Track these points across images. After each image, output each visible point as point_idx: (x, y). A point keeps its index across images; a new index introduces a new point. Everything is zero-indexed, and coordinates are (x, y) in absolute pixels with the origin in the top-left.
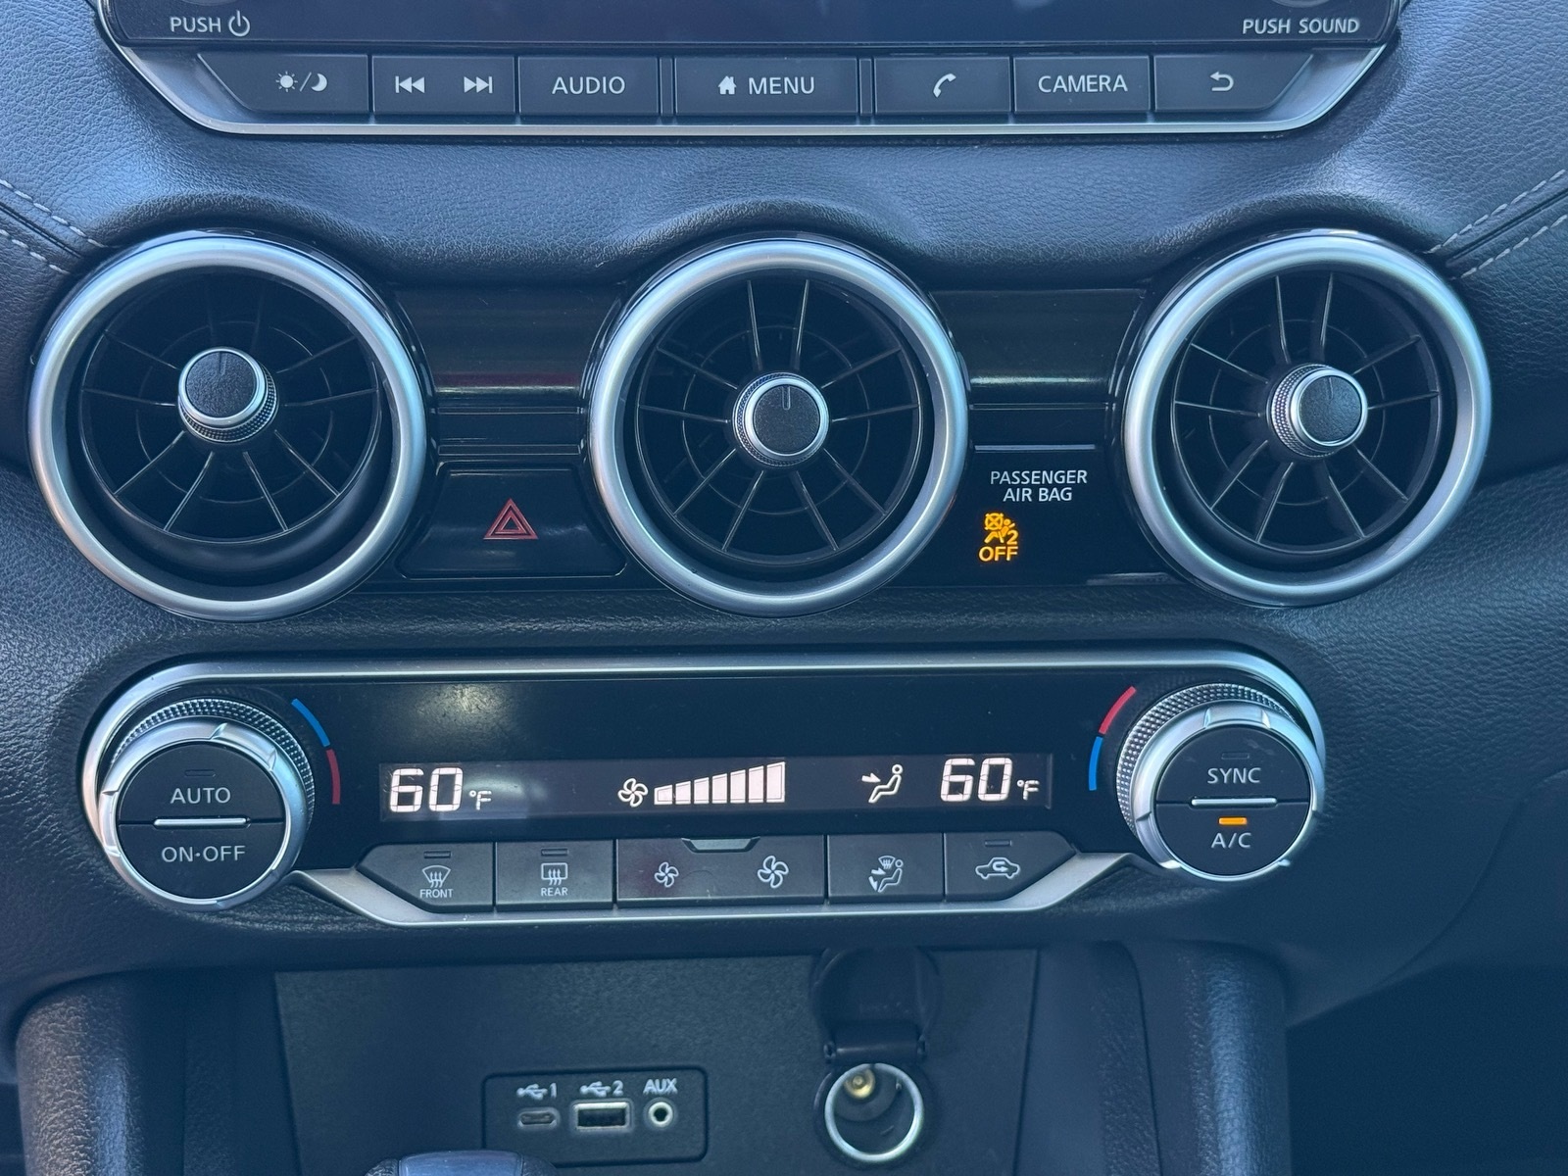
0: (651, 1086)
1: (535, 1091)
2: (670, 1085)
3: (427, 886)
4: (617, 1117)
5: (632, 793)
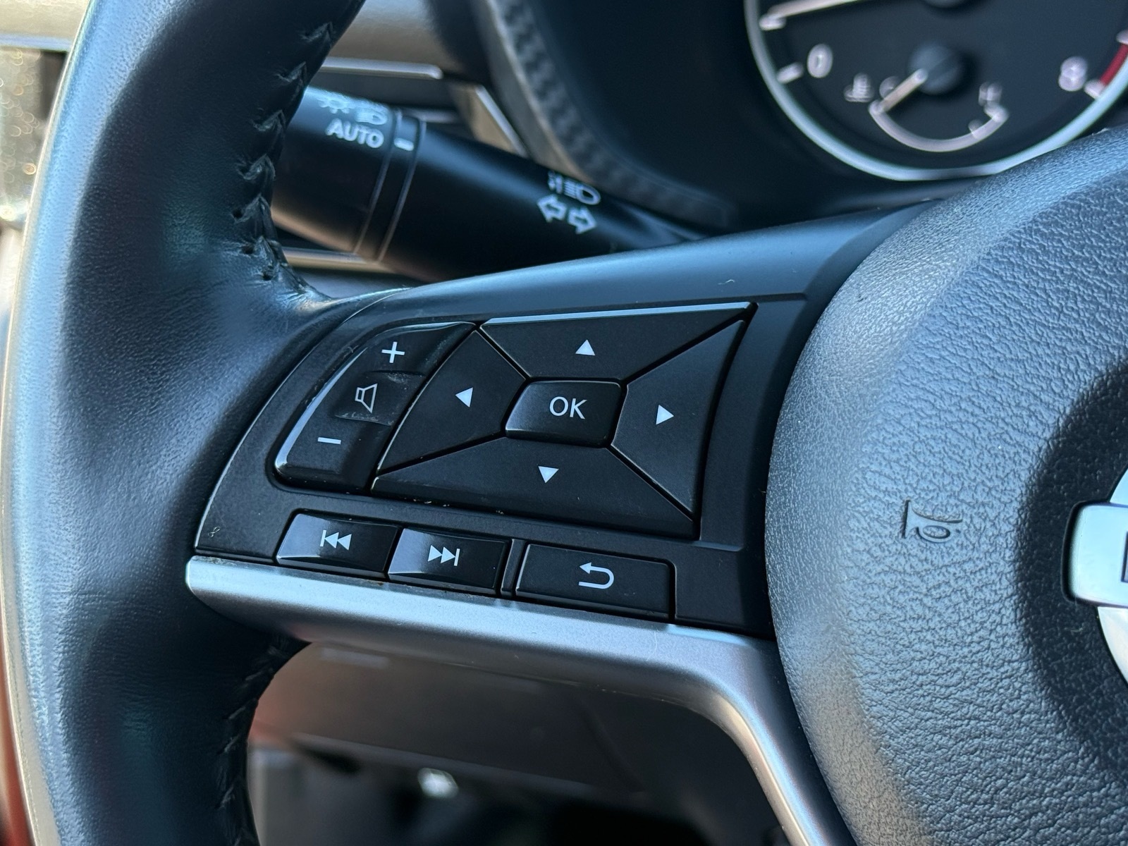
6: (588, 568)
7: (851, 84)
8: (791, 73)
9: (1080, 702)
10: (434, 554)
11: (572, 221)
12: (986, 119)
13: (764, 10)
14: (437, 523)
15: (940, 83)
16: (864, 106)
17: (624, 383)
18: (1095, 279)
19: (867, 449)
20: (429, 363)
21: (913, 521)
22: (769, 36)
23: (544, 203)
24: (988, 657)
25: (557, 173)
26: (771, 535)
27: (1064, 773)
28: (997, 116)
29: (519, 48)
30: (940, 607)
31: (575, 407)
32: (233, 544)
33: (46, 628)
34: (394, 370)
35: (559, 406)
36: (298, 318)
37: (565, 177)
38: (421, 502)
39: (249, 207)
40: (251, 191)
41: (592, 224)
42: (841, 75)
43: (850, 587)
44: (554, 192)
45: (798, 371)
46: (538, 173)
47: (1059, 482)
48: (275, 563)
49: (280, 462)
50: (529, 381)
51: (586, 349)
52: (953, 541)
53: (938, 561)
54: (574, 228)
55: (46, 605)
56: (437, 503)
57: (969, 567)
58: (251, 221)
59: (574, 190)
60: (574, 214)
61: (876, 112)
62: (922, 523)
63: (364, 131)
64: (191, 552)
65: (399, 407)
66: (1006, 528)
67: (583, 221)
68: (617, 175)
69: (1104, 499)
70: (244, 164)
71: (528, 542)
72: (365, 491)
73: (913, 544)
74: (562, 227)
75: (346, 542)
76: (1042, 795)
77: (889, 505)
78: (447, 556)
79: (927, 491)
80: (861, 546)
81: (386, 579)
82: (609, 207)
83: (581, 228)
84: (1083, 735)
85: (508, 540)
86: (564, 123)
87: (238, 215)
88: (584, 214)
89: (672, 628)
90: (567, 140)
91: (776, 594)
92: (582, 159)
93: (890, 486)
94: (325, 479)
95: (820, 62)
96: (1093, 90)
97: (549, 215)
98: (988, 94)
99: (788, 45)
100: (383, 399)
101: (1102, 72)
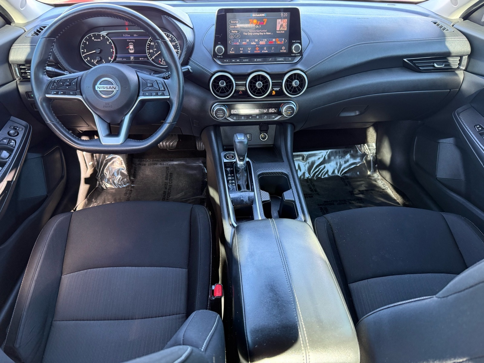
0: (247, 135)
2: (249, 135)
3: (234, 118)
8: (86, 60)
12: (103, 62)
15: (99, 60)
17: (71, 82)
22: (83, 56)
23: (65, 73)
24: (92, 93)
32: (49, 94)
35: (67, 84)
36: (49, 80)
38: (60, 90)
42: (91, 60)
45: (81, 80)
47: (94, 84)
49: (50, 88)
50: (65, 82)
51: (68, 80)
52: (89, 88)
57: (91, 89)
59: (67, 72)
61: (94, 62)
63: (50, 69)
64: (46, 94)
72: (56, 89)
75: (56, 93)
78: (62, 93)
81: (59, 95)
84: (97, 96)
85: (66, 92)
87: (44, 74)
89: (77, 96)
91: (82, 92)
95: (89, 59)
98: (103, 60)
99: (86, 57)
100: (56, 84)
101: (112, 58)
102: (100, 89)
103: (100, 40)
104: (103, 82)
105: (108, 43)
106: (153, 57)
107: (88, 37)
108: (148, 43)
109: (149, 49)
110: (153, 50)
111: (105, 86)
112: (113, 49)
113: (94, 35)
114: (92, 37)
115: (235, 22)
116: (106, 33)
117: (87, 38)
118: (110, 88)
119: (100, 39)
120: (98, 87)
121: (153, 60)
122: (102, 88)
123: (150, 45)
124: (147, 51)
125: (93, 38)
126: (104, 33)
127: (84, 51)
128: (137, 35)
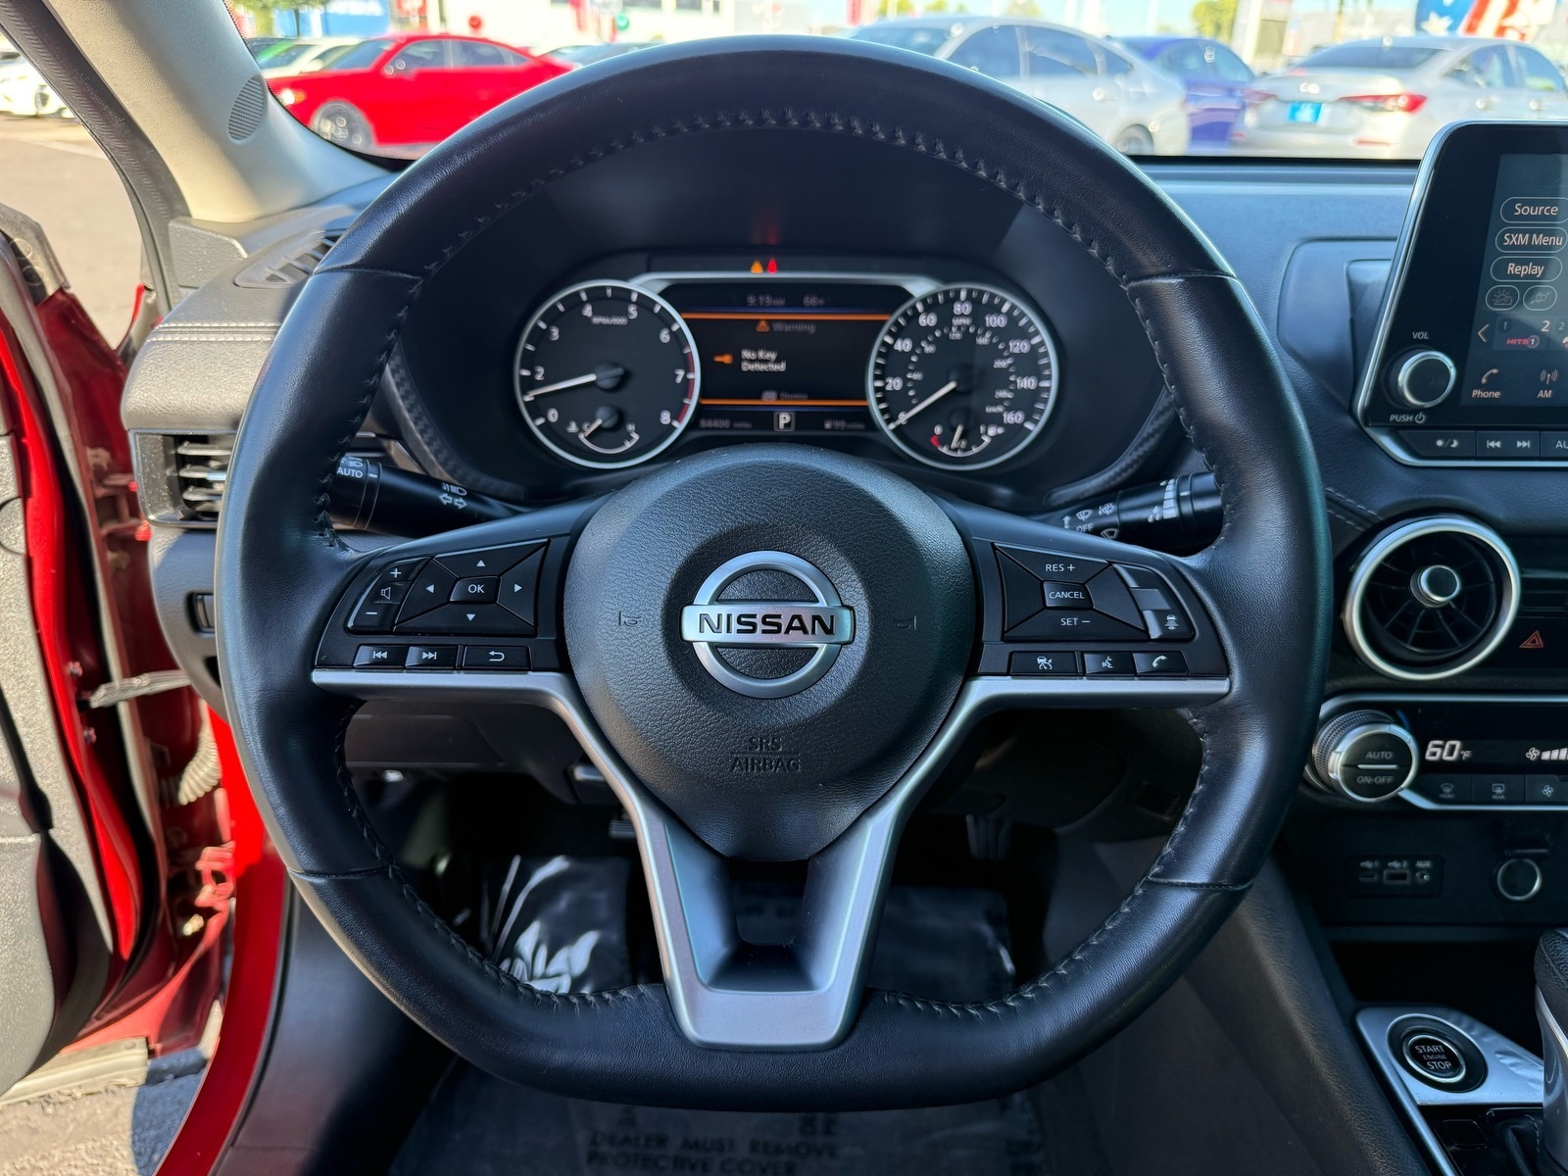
0: (1420, 864)
1: (1368, 864)
2: (1427, 864)
3: (1443, 792)
4: (1403, 877)
5: (1533, 754)
6: (492, 653)
7: (568, 425)
8: (540, 421)
9: (690, 677)
10: (425, 655)
11: (456, 504)
12: (630, 438)
13: (524, 393)
14: (425, 642)
15: (607, 425)
16: (575, 435)
17: (499, 576)
18: (680, 523)
19: (603, 593)
20: (412, 576)
21: (623, 619)
22: (527, 404)
23: (441, 497)
24: (655, 666)
25: (446, 482)
26: (567, 630)
27: (686, 704)
28: (636, 437)
29: (416, 424)
30: (636, 650)
31: (479, 588)
32: (333, 662)
33: (248, 708)
34: (397, 580)
35: (473, 589)
36: (349, 563)
37: (450, 484)
38: (416, 634)
39: (321, 516)
40: (320, 509)
41: (465, 504)
42: (564, 421)
43: (601, 647)
44: (446, 492)
45: (571, 565)
46: (437, 484)
47: (675, 599)
48: (353, 668)
49: (350, 624)
50: (458, 580)
51: (481, 564)
52: (638, 625)
53: (634, 633)
54: (457, 507)
55: (246, 697)
56: (423, 634)
57: (645, 634)
58: (321, 521)
59: (454, 489)
60: (456, 500)
61: (582, 437)
62: (627, 620)
63: (353, 471)
64: (313, 668)
65: (401, 596)
66: (657, 618)
67: (461, 503)
68: (470, 478)
69: (691, 603)
70: (316, 497)
71: (465, 646)
72: (390, 633)
73: (624, 628)
74: (451, 507)
75: (385, 655)
76: (679, 713)
77: (613, 614)
78: (431, 655)
79: (627, 607)
80: (604, 631)
81: (404, 668)
82: (471, 496)
83: (461, 507)
84: (691, 689)
85: (457, 646)
86: (442, 456)
87: (316, 520)
88: (461, 500)
89: (530, 673)
90: (443, 464)
91: (571, 654)
92: (451, 473)
93: (614, 607)
94: (372, 629)
95: (553, 415)
96: (675, 424)
97: (445, 502)
98: (631, 427)
99: (537, 408)
100: (394, 593)
101: (677, 415)
102: (717, 629)
103: (621, 321)
104: (744, 580)
105: (665, 337)
106: (903, 418)
107: (562, 301)
108: (884, 344)
109: (883, 374)
110: (905, 380)
111: (760, 610)
112: (689, 368)
113: (596, 295)
114: (582, 304)
115: (1538, 211)
116: (662, 286)
117: (554, 306)
118: (796, 623)
119: (626, 314)
120: (704, 618)
121: (897, 431)
122: (735, 626)
123: (888, 351)
124: (871, 384)
125: (588, 311)
126: (647, 285)
127: (534, 373)
128: (821, 302)
